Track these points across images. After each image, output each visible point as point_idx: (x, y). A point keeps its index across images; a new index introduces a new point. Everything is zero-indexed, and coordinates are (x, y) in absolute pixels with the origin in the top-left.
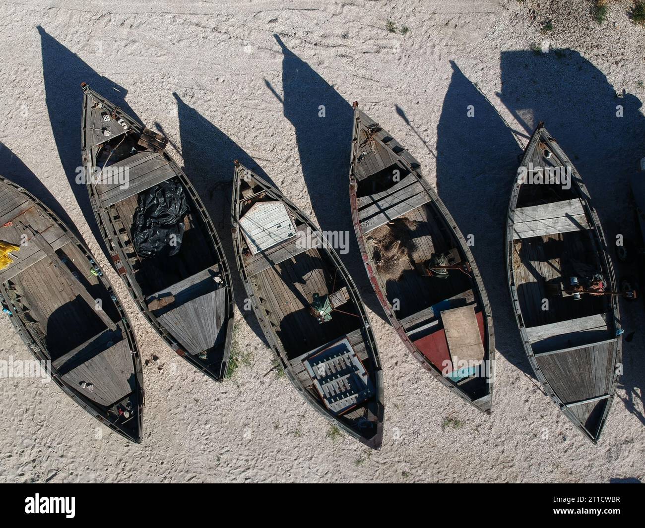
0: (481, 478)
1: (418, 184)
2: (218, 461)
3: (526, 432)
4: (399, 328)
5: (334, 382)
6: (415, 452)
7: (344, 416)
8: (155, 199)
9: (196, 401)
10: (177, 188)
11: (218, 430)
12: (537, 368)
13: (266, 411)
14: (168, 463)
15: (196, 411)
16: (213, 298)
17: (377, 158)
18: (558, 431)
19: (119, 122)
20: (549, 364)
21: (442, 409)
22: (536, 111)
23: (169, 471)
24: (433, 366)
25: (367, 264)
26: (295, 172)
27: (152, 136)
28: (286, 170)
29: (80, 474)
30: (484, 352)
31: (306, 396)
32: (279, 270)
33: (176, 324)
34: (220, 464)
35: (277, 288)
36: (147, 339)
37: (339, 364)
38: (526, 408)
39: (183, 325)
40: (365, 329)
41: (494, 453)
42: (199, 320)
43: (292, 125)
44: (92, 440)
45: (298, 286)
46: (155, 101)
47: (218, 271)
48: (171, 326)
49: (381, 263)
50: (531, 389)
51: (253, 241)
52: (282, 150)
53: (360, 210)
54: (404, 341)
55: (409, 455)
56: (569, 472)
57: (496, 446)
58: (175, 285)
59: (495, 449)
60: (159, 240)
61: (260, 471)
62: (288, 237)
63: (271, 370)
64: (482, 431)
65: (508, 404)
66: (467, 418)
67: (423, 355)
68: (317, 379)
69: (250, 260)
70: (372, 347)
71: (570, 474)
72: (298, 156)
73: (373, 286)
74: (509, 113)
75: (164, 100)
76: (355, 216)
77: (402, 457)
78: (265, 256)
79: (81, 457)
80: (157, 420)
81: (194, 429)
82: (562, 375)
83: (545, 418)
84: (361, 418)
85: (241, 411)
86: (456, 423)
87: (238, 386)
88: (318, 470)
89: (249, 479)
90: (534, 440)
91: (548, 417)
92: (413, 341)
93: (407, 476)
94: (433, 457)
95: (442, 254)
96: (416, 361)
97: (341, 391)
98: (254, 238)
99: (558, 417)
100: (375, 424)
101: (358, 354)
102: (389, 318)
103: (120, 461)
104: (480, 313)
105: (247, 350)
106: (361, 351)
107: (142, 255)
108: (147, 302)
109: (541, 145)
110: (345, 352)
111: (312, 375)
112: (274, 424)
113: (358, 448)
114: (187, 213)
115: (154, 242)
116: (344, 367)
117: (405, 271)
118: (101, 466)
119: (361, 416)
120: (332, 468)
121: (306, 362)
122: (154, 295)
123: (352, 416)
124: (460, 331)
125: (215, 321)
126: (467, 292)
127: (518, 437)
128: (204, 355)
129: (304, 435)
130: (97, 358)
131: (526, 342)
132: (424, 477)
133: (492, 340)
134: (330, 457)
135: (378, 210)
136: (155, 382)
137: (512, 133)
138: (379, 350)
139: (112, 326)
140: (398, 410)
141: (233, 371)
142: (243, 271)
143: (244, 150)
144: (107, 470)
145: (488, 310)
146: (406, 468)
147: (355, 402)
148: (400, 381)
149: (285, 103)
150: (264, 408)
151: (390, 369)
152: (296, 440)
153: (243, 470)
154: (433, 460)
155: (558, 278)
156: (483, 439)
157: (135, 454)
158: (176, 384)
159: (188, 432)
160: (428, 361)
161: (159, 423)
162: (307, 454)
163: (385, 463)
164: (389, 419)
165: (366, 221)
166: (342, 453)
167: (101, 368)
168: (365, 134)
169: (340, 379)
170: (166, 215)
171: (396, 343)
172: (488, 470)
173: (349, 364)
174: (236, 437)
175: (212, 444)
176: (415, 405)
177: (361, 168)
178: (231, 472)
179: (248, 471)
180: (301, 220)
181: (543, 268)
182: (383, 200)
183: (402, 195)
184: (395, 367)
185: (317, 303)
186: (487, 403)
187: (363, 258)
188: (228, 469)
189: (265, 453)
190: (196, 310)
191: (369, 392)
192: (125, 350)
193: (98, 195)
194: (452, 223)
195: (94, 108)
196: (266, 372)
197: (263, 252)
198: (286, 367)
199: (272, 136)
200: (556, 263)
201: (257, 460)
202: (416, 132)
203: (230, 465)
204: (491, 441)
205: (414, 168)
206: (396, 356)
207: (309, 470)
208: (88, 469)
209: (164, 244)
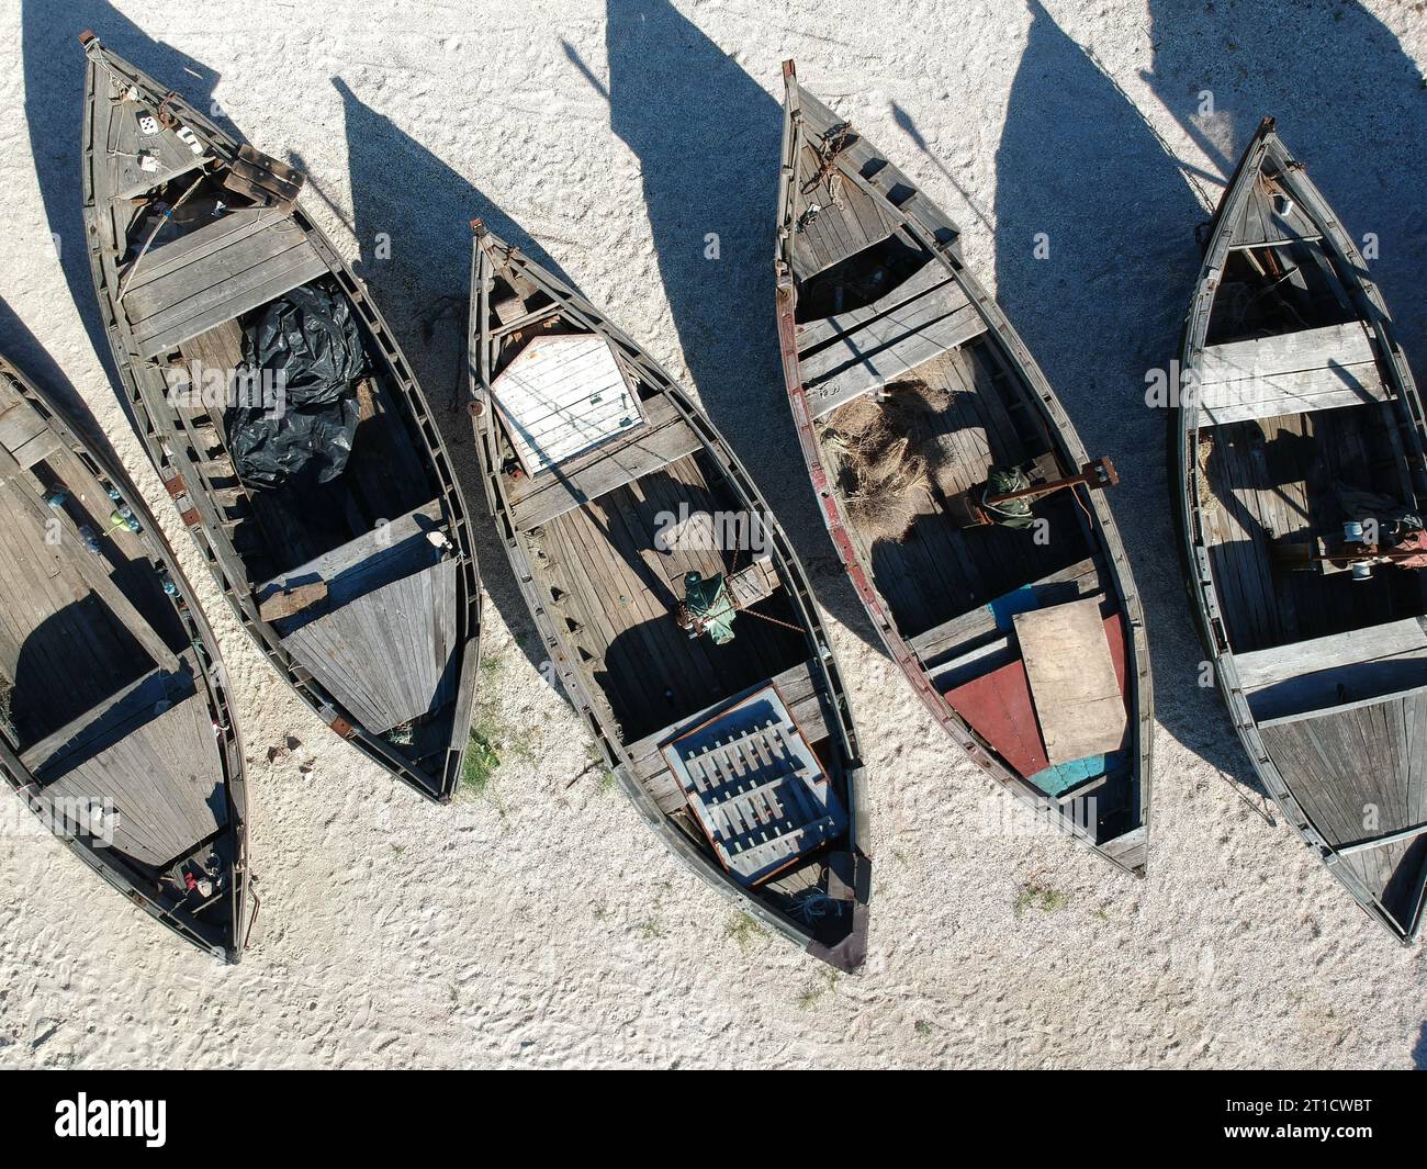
0: (1113, 1032)
1: (953, 286)
2: (452, 999)
3: (1223, 919)
4: (908, 660)
5: (742, 800)
6: (947, 971)
7: (768, 886)
8: (281, 338)
9: (396, 849)
10: (333, 307)
11: (451, 922)
12: (1262, 756)
13: (573, 874)
14: (326, 1007)
15: (397, 876)
16: (424, 586)
17: (846, 219)
18: (1301, 913)
19: (180, 134)
20: (1293, 745)
21: (1014, 864)
22: (1239, 116)
23: (330, 1025)
24: (996, 756)
25: (824, 494)
26: (640, 271)
27: (261, 166)
28: (618, 267)
29: (111, 1030)
30: (1125, 718)
31: (669, 837)
32: (603, 518)
33: (330, 654)
34: (457, 1007)
35: (599, 564)
36: (272, 696)
37: (755, 752)
38: (1223, 859)
39: (349, 656)
40: (819, 662)
41: (1144, 972)
42: (390, 643)
43: (632, 153)
44: (136, 949)
45: (649, 556)
46: (287, 99)
47: (440, 517)
48: (317, 659)
49: (860, 497)
50: (1235, 810)
51: (530, 440)
52: (606, 216)
53: (804, 356)
54: (921, 692)
55: (934, 979)
56: (1327, 1011)
57: (1150, 953)
58: (328, 555)
59: (1146, 962)
60: (295, 443)
61: (558, 1024)
62: (621, 429)
63: (586, 771)
64: (1116, 917)
65: (1179, 849)
66: (1076, 885)
67: (969, 727)
68: (697, 791)
69: (523, 488)
70: (838, 707)
71: (1329, 1016)
72: (647, 232)
73: (840, 551)
74: (1172, 120)
75: (310, 95)
76: (792, 371)
77: (915, 985)
78: (562, 479)
79: (114, 990)
80: (299, 899)
81: (392, 920)
82: (1326, 774)
83: (1270, 881)
84: (810, 890)
85: (510, 875)
86: (1050, 897)
87: (502, 812)
88: (705, 1019)
89: (532, 1043)
90: (1244, 936)
91: (1277, 880)
92: (942, 693)
93: (929, 1032)
94: (994, 984)
95: (1017, 469)
96: (950, 741)
97: (759, 822)
98: (532, 431)
99: (1301, 878)
100: (847, 907)
101: (801, 728)
102: (881, 633)
103: (208, 1000)
104: (1115, 618)
105: (524, 721)
106: (808, 720)
107: (253, 483)
108: (258, 600)
109: (1264, 182)
110: (769, 722)
111: (686, 783)
112: (592, 907)
113: (804, 964)
114: (366, 373)
115: (283, 449)
116: (767, 762)
117: (919, 518)
118: (162, 1014)
119: (811, 887)
120: (739, 1015)
121: (670, 750)
122: (275, 581)
123: (789, 886)
124: (1066, 664)
125: (431, 645)
126: (1079, 565)
127: (1206, 930)
128: (404, 734)
129: (669, 932)
130: (126, 744)
131: (1234, 691)
132: (969, 1033)
133: (1145, 686)
134: (736, 986)
135: (851, 356)
136: (294, 803)
137: (1181, 170)
138: (858, 717)
139: (167, 661)
140: (903, 868)
141: (488, 774)
142: (505, 517)
143: (510, 215)
144: (176, 1022)
145: (1135, 610)
146: (925, 1012)
147: (796, 850)
148: (909, 794)
149: (614, 98)
150: (568, 866)
151: (884, 763)
152: (650, 946)
153: (515, 1022)
154: (995, 991)
155: (1303, 530)
156: (1118, 935)
157: (245, 984)
158: (346, 807)
159: (377, 927)
160: (982, 742)
161: (304, 905)
162: (677, 979)
163: (872, 1000)
164: (882, 889)
165: (820, 386)
166: (765, 975)
167: (139, 769)
168: (816, 158)
169: (757, 791)
170: (310, 380)
171: (898, 700)
172: (1131, 1014)
173: (779, 754)
174: (499, 939)
175: (437, 957)
176: (947, 853)
177: (806, 247)
178: (485, 1027)
179: (529, 1025)
180: (654, 384)
181: (1266, 507)
182: (864, 330)
183: (911, 317)
184: (897, 760)
185: (696, 596)
186: (1135, 849)
187: (814, 481)
188: (477, 1020)
189: (571, 979)
190: (381, 620)
191: (832, 823)
192: (199, 722)
193: (131, 324)
194: (1042, 387)
195: (118, 102)
196: (572, 777)
197: (554, 468)
198: (616, 762)
199: (581, 180)
200: (1296, 491)
201: (551, 997)
202: (943, 169)
203: (484, 1010)
204: (1138, 941)
205: (942, 243)
206: (899, 733)
207: (682, 1019)
208: (131, 1019)
209: (307, 455)
